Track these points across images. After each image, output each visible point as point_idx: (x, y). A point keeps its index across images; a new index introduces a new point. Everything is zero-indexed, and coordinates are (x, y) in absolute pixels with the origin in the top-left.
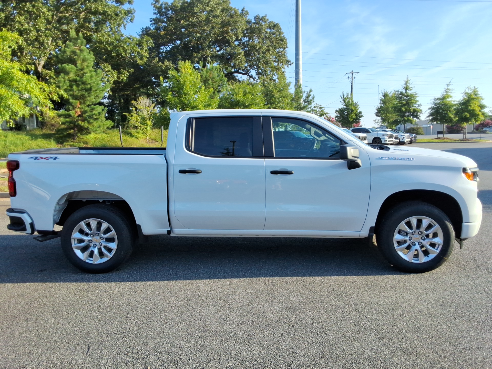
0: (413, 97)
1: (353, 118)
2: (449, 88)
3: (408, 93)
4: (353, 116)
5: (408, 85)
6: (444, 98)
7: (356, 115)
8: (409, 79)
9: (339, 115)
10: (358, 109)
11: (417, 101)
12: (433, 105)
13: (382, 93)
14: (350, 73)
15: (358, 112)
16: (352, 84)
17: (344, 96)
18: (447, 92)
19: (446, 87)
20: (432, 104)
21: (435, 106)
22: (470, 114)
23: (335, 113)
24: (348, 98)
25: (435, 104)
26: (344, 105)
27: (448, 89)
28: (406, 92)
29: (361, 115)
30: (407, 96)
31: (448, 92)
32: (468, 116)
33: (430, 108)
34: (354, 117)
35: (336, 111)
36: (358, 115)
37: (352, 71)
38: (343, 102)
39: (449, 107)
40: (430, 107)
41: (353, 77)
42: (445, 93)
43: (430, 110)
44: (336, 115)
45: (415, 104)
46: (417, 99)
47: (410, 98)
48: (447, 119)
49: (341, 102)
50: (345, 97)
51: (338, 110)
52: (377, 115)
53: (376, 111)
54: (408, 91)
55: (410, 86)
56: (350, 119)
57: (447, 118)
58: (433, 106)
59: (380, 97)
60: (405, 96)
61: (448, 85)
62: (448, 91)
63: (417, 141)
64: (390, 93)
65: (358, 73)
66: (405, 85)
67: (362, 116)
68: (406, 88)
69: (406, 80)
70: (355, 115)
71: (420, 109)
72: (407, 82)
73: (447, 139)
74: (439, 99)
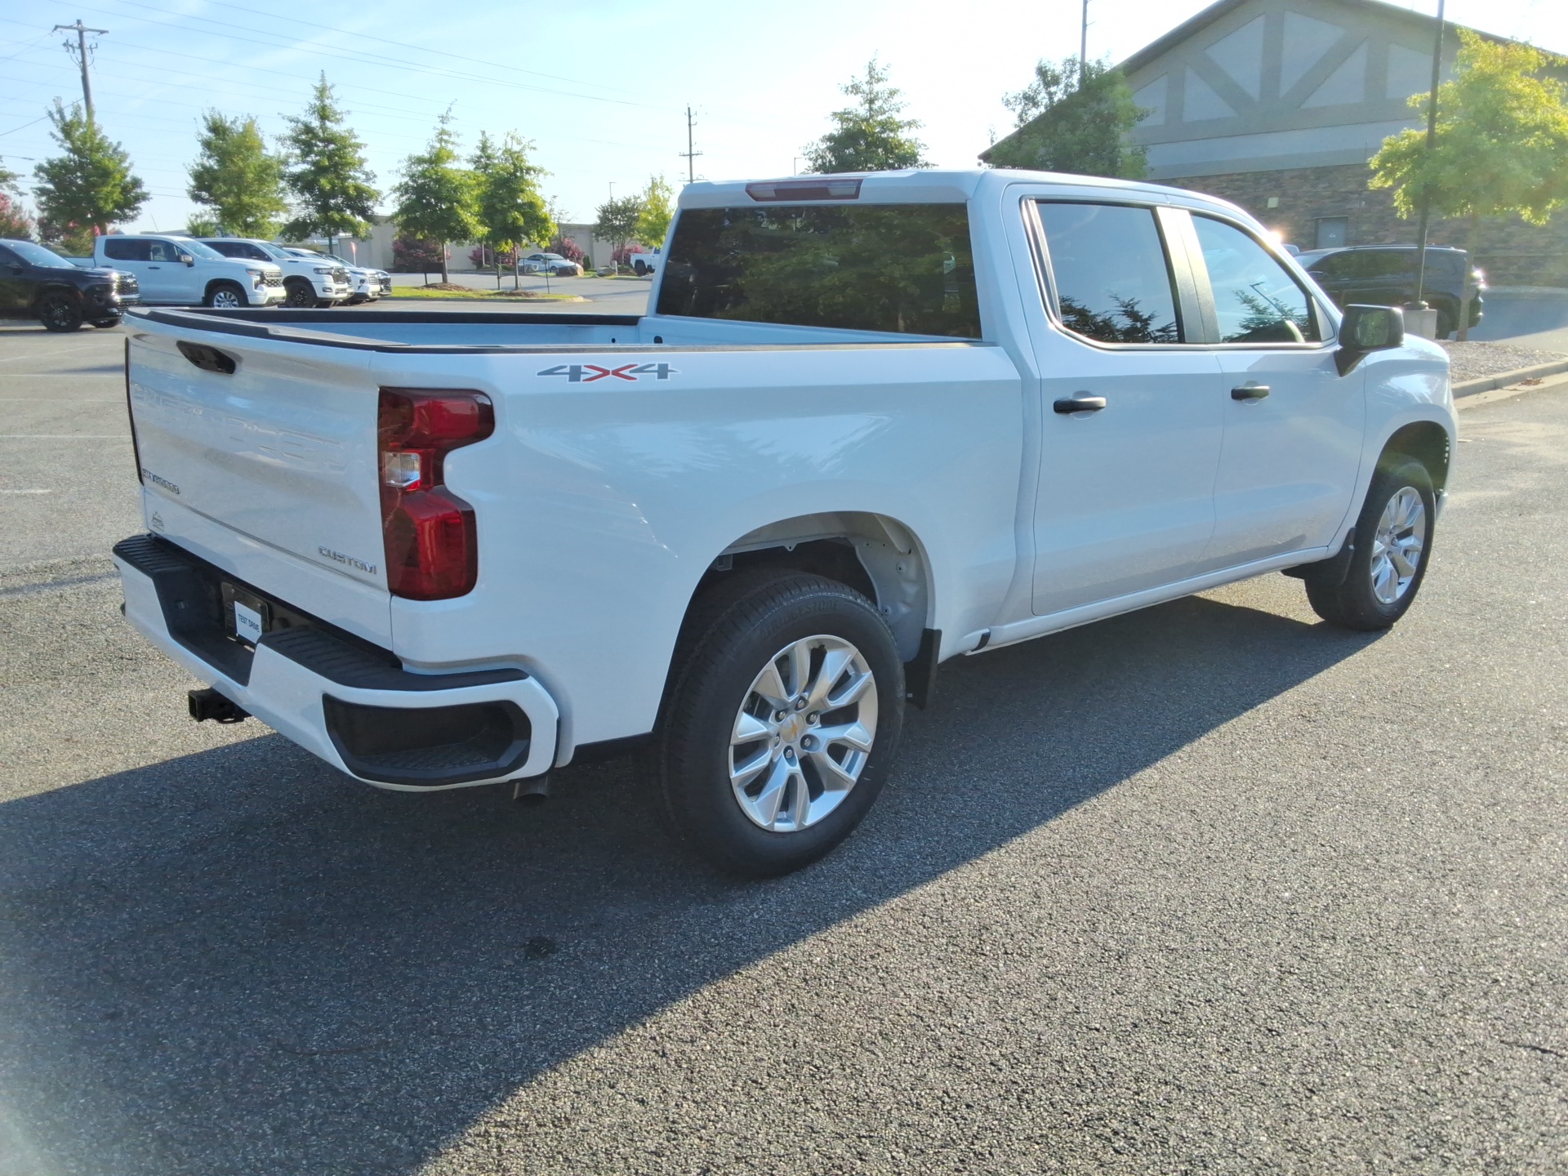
0: (350, 146)
1: (114, 201)
2: (446, 127)
3: (329, 132)
4: (111, 193)
5: (327, 102)
6: (436, 159)
7: (125, 190)
8: (329, 84)
9: (50, 186)
10: (127, 169)
11: (361, 162)
12: (406, 179)
13: (205, 118)
14: (71, 27)
15: (128, 179)
16: (84, 70)
17: (60, 112)
18: (441, 140)
19: (440, 126)
20: (403, 175)
21: (411, 183)
22: (523, 215)
23: (36, 175)
24: (80, 123)
25: (412, 177)
26: (70, 150)
27: (443, 132)
28: (324, 128)
29: (138, 190)
30: (328, 141)
31: (446, 142)
32: (521, 222)
33: (398, 189)
34: (117, 196)
35: (40, 168)
36: (129, 192)
37: (79, 22)
38: (60, 135)
39: (455, 190)
40: (397, 185)
41: (87, 43)
42: (438, 145)
43: (398, 194)
44: (40, 185)
45: (356, 171)
46: (361, 153)
47: (338, 150)
48: (454, 228)
49: (52, 134)
50: (68, 118)
51: (46, 165)
52: (196, 198)
53: (193, 183)
54: (328, 124)
55: (338, 108)
56: (101, 204)
57: (452, 224)
58: (406, 183)
59: (199, 134)
60: (322, 141)
61: (443, 119)
62: (445, 137)
63: (394, 293)
64: (233, 123)
65: (102, 32)
66: (318, 103)
67: (144, 197)
68: (323, 114)
69: (318, 85)
70: (119, 190)
71: (374, 187)
72: (322, 92)
73: (458, 288)
74: (420, 161)
